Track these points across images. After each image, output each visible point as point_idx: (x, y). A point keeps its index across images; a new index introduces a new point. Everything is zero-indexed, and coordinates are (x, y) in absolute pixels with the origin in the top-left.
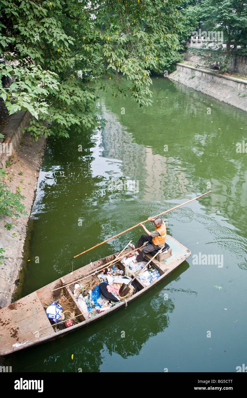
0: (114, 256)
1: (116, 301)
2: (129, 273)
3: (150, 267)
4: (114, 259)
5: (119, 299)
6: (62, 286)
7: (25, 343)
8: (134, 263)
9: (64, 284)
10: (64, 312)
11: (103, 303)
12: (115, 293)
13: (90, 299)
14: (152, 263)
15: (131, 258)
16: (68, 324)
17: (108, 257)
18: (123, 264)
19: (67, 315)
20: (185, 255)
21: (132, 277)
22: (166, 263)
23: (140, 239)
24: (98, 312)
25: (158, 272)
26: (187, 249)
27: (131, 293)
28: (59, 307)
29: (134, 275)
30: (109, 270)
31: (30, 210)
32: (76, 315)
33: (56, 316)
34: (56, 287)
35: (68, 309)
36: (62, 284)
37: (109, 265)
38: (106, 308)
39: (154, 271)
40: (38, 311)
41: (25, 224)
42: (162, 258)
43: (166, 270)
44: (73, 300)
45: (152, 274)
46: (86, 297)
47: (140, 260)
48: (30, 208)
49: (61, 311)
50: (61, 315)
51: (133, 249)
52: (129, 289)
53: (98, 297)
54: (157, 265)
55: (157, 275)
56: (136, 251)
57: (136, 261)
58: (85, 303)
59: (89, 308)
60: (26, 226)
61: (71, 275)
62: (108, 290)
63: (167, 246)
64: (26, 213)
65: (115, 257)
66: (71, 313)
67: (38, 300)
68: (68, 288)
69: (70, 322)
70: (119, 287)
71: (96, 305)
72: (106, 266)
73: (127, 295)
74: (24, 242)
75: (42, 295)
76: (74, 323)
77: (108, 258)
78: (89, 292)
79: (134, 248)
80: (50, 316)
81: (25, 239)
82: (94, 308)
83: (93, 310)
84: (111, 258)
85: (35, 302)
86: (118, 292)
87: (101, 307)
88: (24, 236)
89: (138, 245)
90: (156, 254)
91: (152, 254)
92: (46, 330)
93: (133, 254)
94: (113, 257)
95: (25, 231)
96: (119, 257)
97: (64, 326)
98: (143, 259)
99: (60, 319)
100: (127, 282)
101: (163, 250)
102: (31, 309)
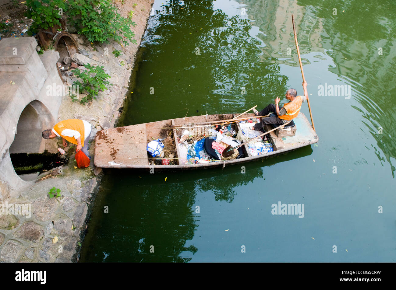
0: (233, 115)
1: (217, 158)
2: (240, 138)
3: (266, 139)
4: (232, 119)
5: (220, 158)
6: (170, 127)
7: (119, 164)
8: (250, 129)
9: (172, 126)
10: (164, 151)
11: (203, 155)
12: (219, 151)
13: (194, 148)
14: (268, 136)
15: (250, 123)
16: (164, 162)
17: (227, 115)
18: (238, 127)
19: (166, 155)
20: (310, 141)
21: (242, 142)
22: (284, 141)
23: (267, 107)
24: (196, 162)
25: (272, 147)
26: (316, 135)
27: (233, 156)
28: (161, 145)
29: (244, 141)
30: (223, 127)
31: (141, 40)
32: (174, 157)
33: (155, 151)
34: (165, 126)
35: (169, 149)
36: (170, 125)
37: (224, 122)
38: (204, 161)
39: (268, 145)
40: (140, 142)
41: (133, 54)
42: (281, 135)
43: (280, 148)
44: (175, 143)
45: (264, 147)
46: (190, 145)
47: (258, 129)
48: (141, 37)
49: (162, 149)
50: (160, 152)
51: (256, 116)
52: (234, 153)
53: (201, 149)
54: (274, 140)
55: (269, 150)
56: (258, 118)
57: (254, 129)
58: (187, 149)
59: (188, 155)
60: (135, 56)
61: (183, 120)
62: (212, 146)
63: (292, 124)
64: (135, 41)
65: (233, 117)
66: (171, 154)
67: (144, 132)
68: (175, 131)
69: (166, 162)
70: (225, 147)
71: (197, 156)
72: (221, 123)
73: (230, 157)
74: (131, 72)
75: (151, 129)
76: (170, 163)
77: (225, 116)
78: (194, 142)
79: (258, 114)
80: (149, 150)
81: (132, 69)
82: (194, 157)
83: (191, 159)
84: (229, 116)
85: (141, 133)
86: (222, 151)
87: (200, 159)
88: (131, 66)
89: (263, 113)
90: (276, 127)
91: (272, 126)
92: (141, 160)
93: (254, 120)
94: (231, 117)
95: (133, 61)
96: (237, 118)
97: (160, 162)
98: (260, 129)
99: (159, 155)
100: (234, 145)
101: (286, 126)
102: (135, 138)
